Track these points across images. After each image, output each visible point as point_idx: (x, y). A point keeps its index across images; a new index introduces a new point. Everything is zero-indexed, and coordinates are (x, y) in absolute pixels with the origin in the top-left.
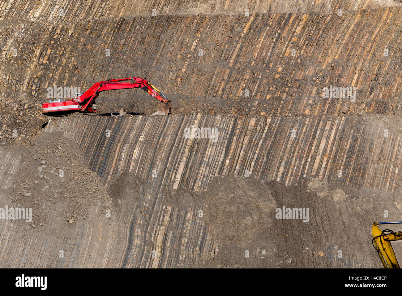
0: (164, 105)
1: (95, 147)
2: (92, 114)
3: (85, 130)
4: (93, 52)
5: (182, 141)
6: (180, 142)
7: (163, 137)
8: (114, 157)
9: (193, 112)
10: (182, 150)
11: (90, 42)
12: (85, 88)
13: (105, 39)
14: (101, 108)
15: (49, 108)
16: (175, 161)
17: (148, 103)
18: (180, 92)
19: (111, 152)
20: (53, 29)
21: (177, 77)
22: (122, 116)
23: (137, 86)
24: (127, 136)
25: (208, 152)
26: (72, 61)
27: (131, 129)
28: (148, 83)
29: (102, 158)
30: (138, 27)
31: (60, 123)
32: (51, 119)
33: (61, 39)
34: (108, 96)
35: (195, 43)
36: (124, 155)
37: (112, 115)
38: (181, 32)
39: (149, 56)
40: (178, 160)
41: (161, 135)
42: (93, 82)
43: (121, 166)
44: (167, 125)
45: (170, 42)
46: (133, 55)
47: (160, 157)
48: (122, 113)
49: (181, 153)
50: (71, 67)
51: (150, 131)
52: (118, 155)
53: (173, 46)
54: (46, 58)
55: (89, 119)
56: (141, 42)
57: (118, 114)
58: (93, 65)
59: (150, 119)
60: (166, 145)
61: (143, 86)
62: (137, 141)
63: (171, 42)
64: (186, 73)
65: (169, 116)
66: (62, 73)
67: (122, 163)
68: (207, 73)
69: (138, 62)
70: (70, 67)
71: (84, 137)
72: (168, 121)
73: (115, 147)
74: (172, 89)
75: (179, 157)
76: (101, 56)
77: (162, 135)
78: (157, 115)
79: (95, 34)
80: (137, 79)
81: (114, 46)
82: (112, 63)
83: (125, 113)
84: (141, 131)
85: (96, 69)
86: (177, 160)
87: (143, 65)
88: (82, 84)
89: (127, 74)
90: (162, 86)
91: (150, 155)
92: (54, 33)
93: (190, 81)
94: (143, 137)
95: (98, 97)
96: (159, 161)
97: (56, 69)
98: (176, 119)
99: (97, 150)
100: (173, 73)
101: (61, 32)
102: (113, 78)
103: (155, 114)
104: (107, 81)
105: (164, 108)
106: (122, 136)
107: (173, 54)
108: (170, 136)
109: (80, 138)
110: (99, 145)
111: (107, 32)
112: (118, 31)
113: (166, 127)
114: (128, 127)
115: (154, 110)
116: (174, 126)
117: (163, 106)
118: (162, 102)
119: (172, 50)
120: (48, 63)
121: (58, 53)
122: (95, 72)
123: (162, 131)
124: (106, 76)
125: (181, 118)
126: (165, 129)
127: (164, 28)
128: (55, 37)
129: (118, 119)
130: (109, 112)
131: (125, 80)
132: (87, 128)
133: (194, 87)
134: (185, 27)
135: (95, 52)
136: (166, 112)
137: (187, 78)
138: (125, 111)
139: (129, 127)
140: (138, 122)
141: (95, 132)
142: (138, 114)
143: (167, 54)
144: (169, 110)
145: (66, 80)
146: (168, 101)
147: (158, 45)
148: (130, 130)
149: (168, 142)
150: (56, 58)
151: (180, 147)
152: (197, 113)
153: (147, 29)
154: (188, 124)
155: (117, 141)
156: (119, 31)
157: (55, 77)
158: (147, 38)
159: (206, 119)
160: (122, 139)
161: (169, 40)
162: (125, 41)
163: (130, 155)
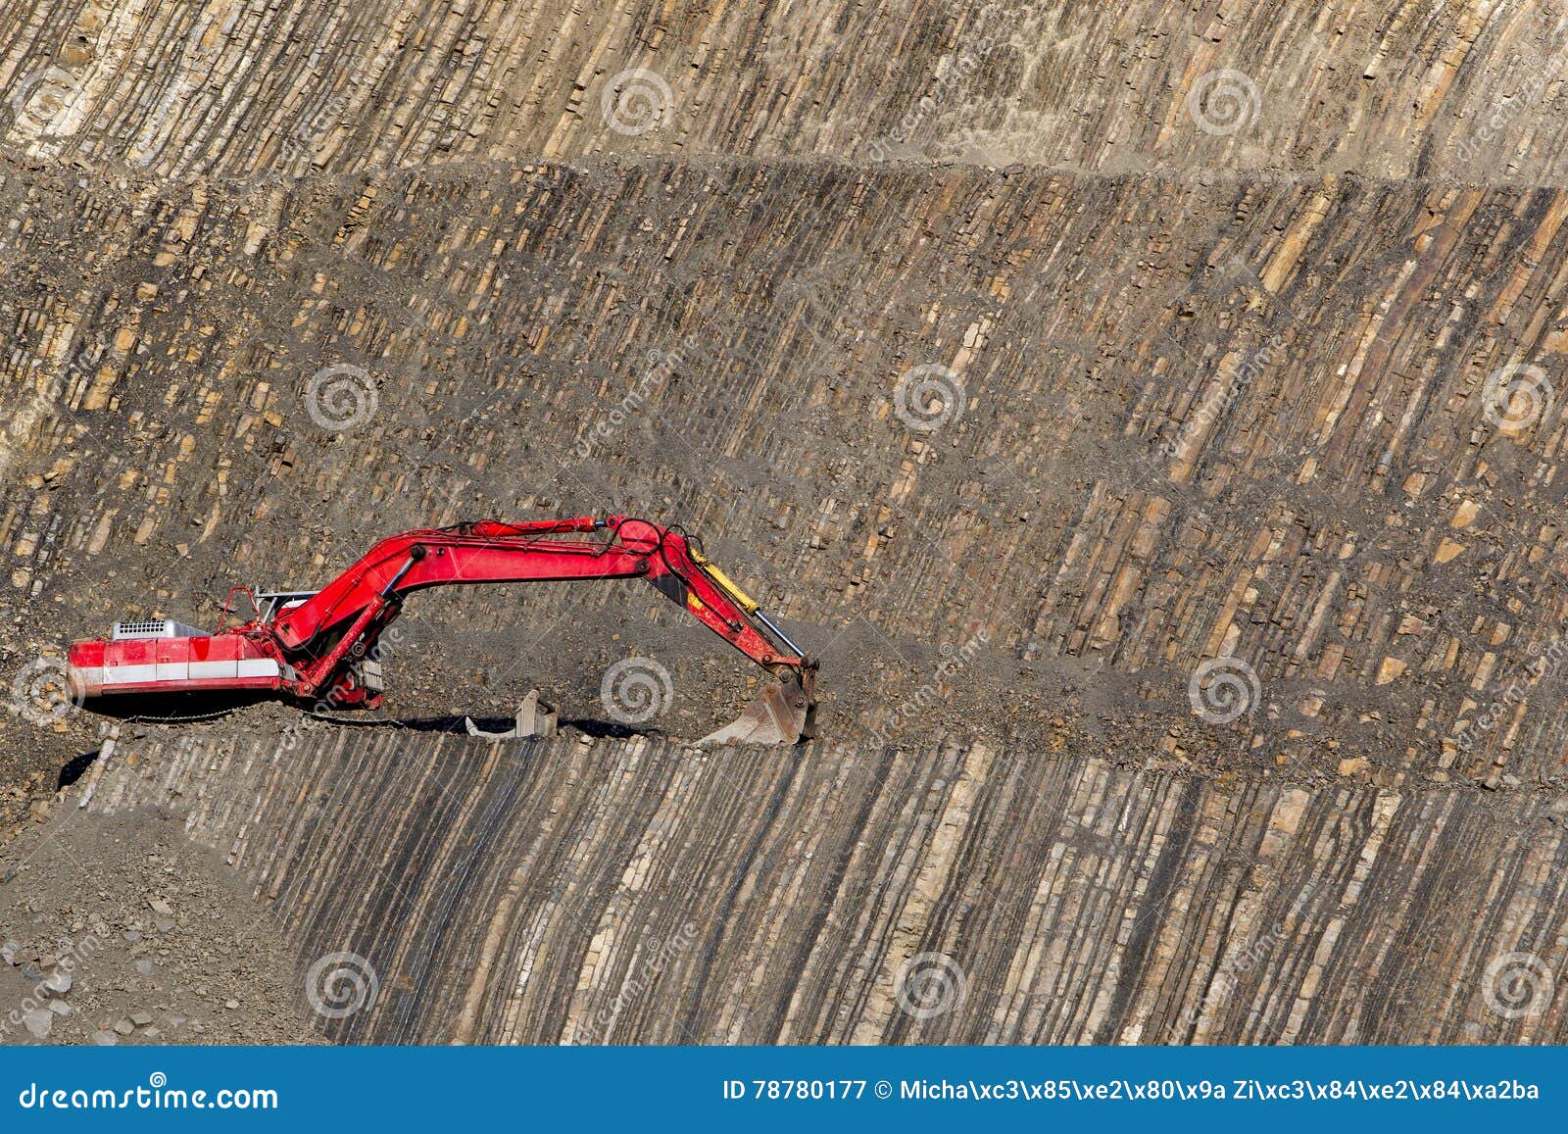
0: (778, 685)
1: (361, 910)
2: (359, 715)
3: (310, 810)
4: (378, 355)
5: (871, 900)
6: (860, 904)
7: (765, 872)
8: (470, 971)
9: (941, 733)
10: (869, 954)
11: (368, 298)
12: (324, 566)
13: (455, 284)
14: (411, 686)
15: (106, 669)
16: (823, 1015)
17: (683, 669)
18: (874, 615)
19: (454, 944)
20: (155, 213)
21: (859, 525)
22: (532, 739)
23: (624, 565)
24: (555, 857)
25: (1020, 975)
26: (258, 402)
27: (578, 814)
28: (689, 554)
29: (404, 973)
30: (648, 225)
31: (170, 760)
32: (115, 732)
33: (198, 272)
34: (456, 615)
35: (973, 336)
36: (528, 967)
37: (473, 731)
38: (899, 267)
39: (706, 395)
40: (845, 1013)
41: (751, 860)
42: (370, 529)
43: (509, 1026)
44: (790, 801)
45: (828, 324)
46: (609, 388)
47: (737, 987)
48: (528, 721)
49: (860, 974)
50: (250, 439)
51: (687, 833)
52: (494, 964)
53: (846, 348)
54: (108, 376)
55: (339, 747)
56: (661, 314)
57: (508, 724)
58: (378, 433)
59: (695, 764)
60: (780, 919)
61: (659, 567)
62: (608, 887)
63: (838, 325)
64: (913, 505)
65: (802, 754)
66: (196, 470)
67: (513, 1012)
68: (1039, 513)
69: (635, 430)
70: (243, 440)
71: (301, 849)
72: (799, 780)
73: (482, 918)
74: (829, 593)
75: (851, 994)
76: (423, 381)
77: (759, 860)
78: (732, 739)
79: (395, 255)
80: (625, 527)
81: (504, 327)
82: (490, 426)
83: (549, 721)
84: (637, 829)
85: (395, 458)
86: (834, 1010)
87: (666, 450)
88: (305, 541)
89: (571, 495)
90: (768, 573)
91: (683, 976)
92: (158, 238)
93: (933, 553)
94: (645, 863)
95: (398, 621)
96: (729, 1008)
97: (157, 445)
98: (844, 774)
99: (374, 925)
100: (842, 505)
101: (200, 231)
102: (488, 516)
103: (721, 736)
104: (456, 533)
105: (776, 703)
106: (526, 851)
107: (843, 394)
108: (802, 870)
109: (280, 855)
110: (388, 896)
111: (465, 244)
112: (533, 245)
113: (784, 814)
114: (559, 802)
115: (718, 711)
116: (831, 808)
117: (770, 691)
118: (768, 665)
119: (839, 368)
120: (114, 406)
121: (177, 355)
122: (384, 476)
123: (761, 837)
124: (446, 500)
125: (875, 765)
126: (779, 826)
127: (798, 241)
128: (163, 260)
129: (508, 754)
130: (455, 711)
131: (557, 530)
132: (324, 799)
133: (954, 591)
134: (923, 241)
135: (390, 359)
136: (787, 729)
137: (918, 535)
138: (550, 711)
139: (570, 801)
140: (622, 779)
141: (366, 820)
142: (625, 732)
143: (810, 390)
144: (804, 714)
145: (215, 512)
146: (804, 664)
147: (757, 337)
148: (574, 822)
149: (790, 901)
150: (162, 382)
151: (859, 934)
152: (967, 742)
153: (700, 237)
154: (913, 801)
155: (492, 879)
156: (536, 244)
157: (152, 491)
158: (697, 292)
159: (1019, 781)
160: (521, 873)
161: (822, 312)
162: (571, 304)
163: (566, 967)
